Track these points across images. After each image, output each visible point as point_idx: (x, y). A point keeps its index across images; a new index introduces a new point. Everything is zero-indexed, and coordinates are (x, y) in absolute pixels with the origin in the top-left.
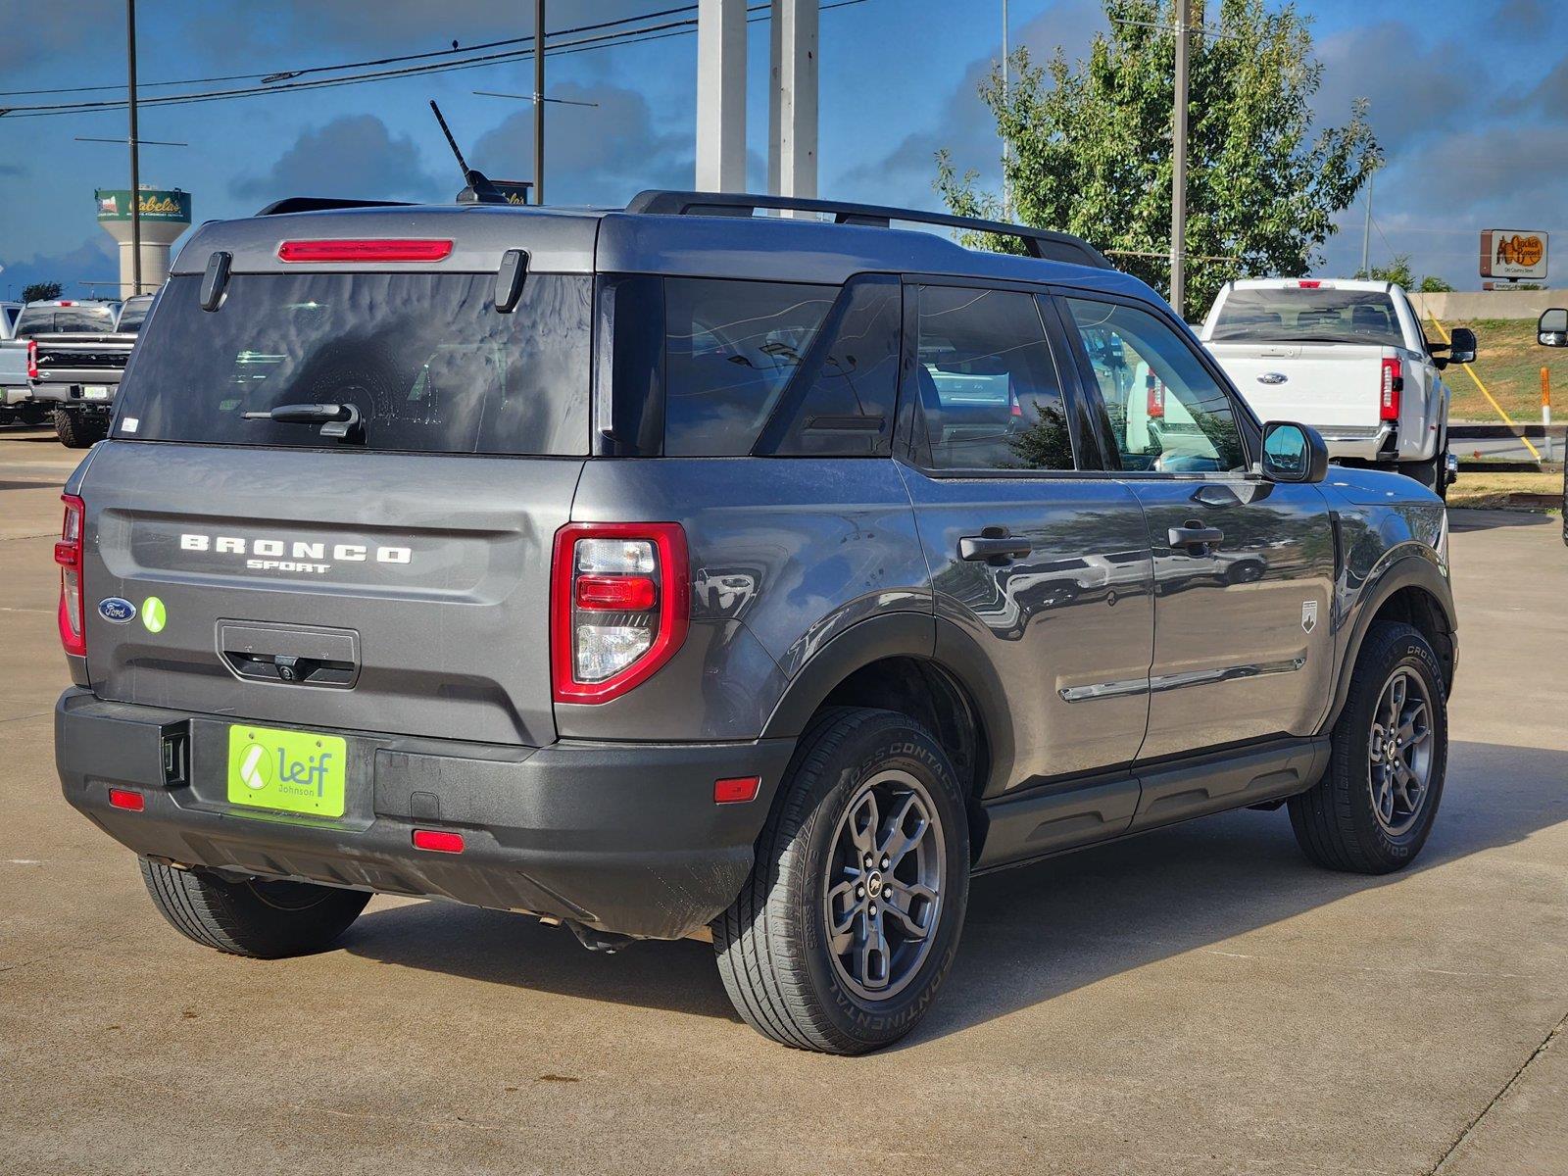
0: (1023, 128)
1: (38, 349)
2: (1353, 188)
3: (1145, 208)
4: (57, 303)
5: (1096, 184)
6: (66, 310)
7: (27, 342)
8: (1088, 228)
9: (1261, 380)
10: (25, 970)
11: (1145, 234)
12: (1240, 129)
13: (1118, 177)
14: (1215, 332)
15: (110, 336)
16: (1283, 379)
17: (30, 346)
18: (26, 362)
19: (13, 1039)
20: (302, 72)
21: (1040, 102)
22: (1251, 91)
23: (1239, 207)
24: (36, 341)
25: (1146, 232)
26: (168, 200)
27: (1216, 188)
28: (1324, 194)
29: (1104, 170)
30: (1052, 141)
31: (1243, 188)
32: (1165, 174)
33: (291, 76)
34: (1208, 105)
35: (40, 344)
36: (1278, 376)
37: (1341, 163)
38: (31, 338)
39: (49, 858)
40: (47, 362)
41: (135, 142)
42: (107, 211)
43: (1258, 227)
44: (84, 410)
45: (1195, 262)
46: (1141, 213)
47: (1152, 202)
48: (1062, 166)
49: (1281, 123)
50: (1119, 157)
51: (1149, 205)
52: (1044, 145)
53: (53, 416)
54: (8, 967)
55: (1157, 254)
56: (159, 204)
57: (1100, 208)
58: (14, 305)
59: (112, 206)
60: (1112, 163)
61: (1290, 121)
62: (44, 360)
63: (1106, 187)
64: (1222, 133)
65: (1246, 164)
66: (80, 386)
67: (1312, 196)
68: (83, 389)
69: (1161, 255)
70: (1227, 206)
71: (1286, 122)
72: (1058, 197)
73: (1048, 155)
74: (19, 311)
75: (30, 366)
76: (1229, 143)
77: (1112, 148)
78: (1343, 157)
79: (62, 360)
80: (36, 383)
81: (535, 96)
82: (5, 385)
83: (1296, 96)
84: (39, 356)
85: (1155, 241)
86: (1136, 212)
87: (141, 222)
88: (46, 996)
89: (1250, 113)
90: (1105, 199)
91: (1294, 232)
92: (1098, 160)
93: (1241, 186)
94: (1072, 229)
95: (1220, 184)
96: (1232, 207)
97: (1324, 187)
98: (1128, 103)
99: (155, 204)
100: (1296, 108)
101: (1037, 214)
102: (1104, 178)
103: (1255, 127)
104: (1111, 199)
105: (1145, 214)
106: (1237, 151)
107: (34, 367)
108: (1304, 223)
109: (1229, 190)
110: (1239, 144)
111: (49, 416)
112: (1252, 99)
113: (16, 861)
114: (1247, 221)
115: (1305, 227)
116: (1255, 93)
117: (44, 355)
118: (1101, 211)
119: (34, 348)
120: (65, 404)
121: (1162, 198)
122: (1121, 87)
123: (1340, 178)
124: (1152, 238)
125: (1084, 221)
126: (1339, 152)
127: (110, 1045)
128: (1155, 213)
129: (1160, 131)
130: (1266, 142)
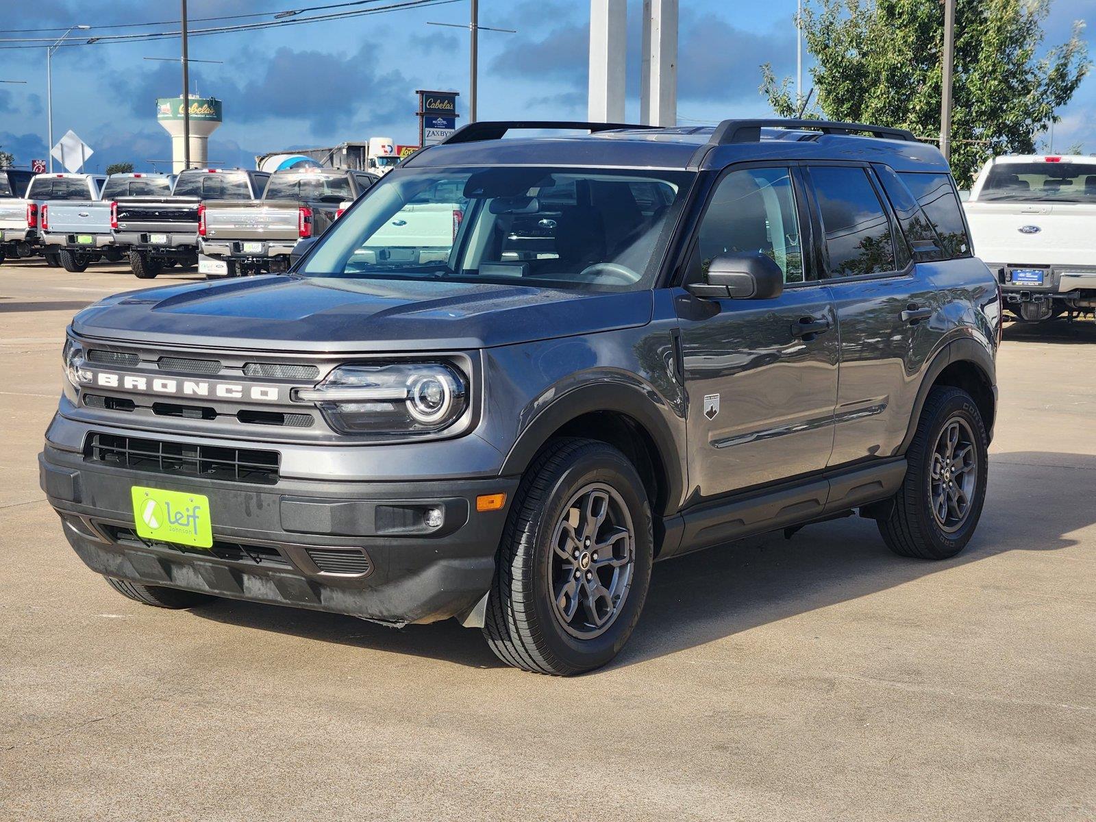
0: (827, 46)
1: (118, 207)
2: (1072, 89)
3: (917, 104)
4: (132, 175)
5: (882, 86)
6: (138, 180)
7: (111, 202)
8: (876, 118)
9: (1021, 230)
10: (114, 720)
11: (917, 123)
12: (990, 44)
13: (897, 80)
14: (981, 195)
15: (169, 199)
16: (1037, 230)
17: (113, 205)
18: (110, 217)
19: (104, 792)
20: (303, 11)
21: (839, 26)
22: (999, 16)
23: (988, 102)
24: (117, 201)
25: (918, 122)
26: (206, 105)
27: (972, 88)
28: (1051, 93)
29: (888, 75)
30: (848, 55)
31: (993, 88)
32: (933, 78)
33: (295, 14)
34: (965, 27)
35: (119, 204)
36: (1034, 228)
37: (1064, 69)
38: (113, 200)
39: (132, 613)
40: (124, 217)
41: (186, 60)
42: (164, 113)
43: (1002, 117)
44: (150, 251)
45: (954, 144)
46: (914, 108)
47: (923, 99)
48: (856, 74)
49: (1021, 40)
50: (899, 65)
51: (920, 101)
52: (843, 58)
53: (129, 256)
54: (99, 717)
55: (926, 138)
56: (200, 109)
57: (884, 103)
58: (101, 176)
59: (168, 110)
60: (893, 69)
61: (1028, 39)
62: (122, 215)
63: (889, 88)
64: (975, 48)
65: (994, 71)
66: (148, 234)
67: (1042, 95)
68: (150, 236)
69: (929, 138)
70: (980, 102)
71: (1025, 39)
72: (852, 97)
73: (846, 64)
74: (104, 180)
75: (112, 219)
76: (981, 56)
77: (893, 58)
78: (1065, 65)
79: (135, 215)
80: (117, 232)
81: (471, 25)
82: (95, 233)
83: (1031, 21)
84: (119, 213)
85: (924, 128)
86: (911, 107)
87: (190, 121)
88: (131, 748)
89: (998, 32)
90: (888, 97)
91: (1029, 121)
92: (883, 68)
93: (990, 87)
94: (863, 120)
95: (975, 85)
96: (983, 103)
97: (1051, 87)
98: (906, 26)
99: (197, 108)
100: (1032, 29)
101: (837, 109)
102: (888, 81)
103: (1002, 43)
104: (892, 97)
105: (918, 108)
106: (987, 61)
107: (115, 220)
108: (1036, 115)
109: (981, 90)
110: (989, 56)
111: (126, 256)
112: (1000, 22)
113: (104, 616)
114: (994, 114)
115: (1036, 117)
116: (1002, 18)
117: (122, 212)
118: (885, 106)
119: (115, 207)
120: (137, 247)
121: (930, 96)
122: (901, 14)
123: (1063, 81)
124: (922, 126)
125: (873, 113)
126: (1063, 61)
127: (187, 799)
128: (925, 107)
129: (929, 46)
130: (1009, 55)
